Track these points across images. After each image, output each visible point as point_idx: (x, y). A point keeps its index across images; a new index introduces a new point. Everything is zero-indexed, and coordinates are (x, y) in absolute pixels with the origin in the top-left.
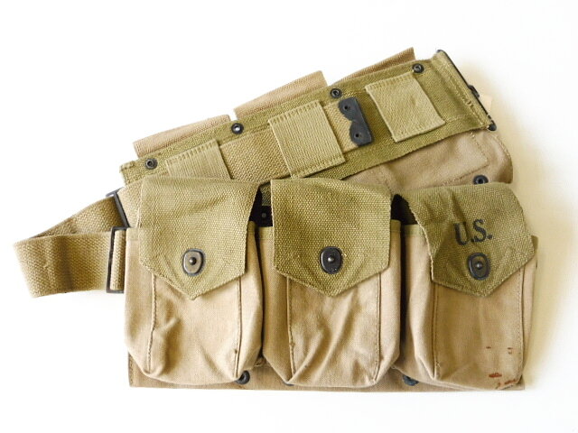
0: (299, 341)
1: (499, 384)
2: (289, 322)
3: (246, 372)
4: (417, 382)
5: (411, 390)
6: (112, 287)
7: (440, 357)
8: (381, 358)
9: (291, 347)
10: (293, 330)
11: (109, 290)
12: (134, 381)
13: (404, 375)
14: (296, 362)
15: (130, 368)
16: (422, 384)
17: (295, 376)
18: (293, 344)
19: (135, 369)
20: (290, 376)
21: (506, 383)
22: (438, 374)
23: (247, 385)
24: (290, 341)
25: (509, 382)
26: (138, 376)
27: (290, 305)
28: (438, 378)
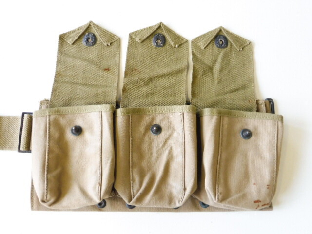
0: (137, 179)
1: (258, 206)
2: (131, 167)
3: (104, 201)
4: (208, 206)
5: (205, 211)
6: (21, 149)
7: (220, 189)
8: (185, 189)
9: (131, 182)
10: (133, 172)
11: (19, 151)
12: (34, 207)
13: (200, 202)
14: (135, 191)
15: (32, 198)
16: (211, 207)
17: (134, 200)
18: (133, 181)
19: (35, 199)
20: (130, 200)
21: (263, 206)
22: (218, 199)
23: (104, 209)
24: (131, 179)
25: (264, 205)
26: (36, 204)
27: (132, 157)
28: (218, 201)
